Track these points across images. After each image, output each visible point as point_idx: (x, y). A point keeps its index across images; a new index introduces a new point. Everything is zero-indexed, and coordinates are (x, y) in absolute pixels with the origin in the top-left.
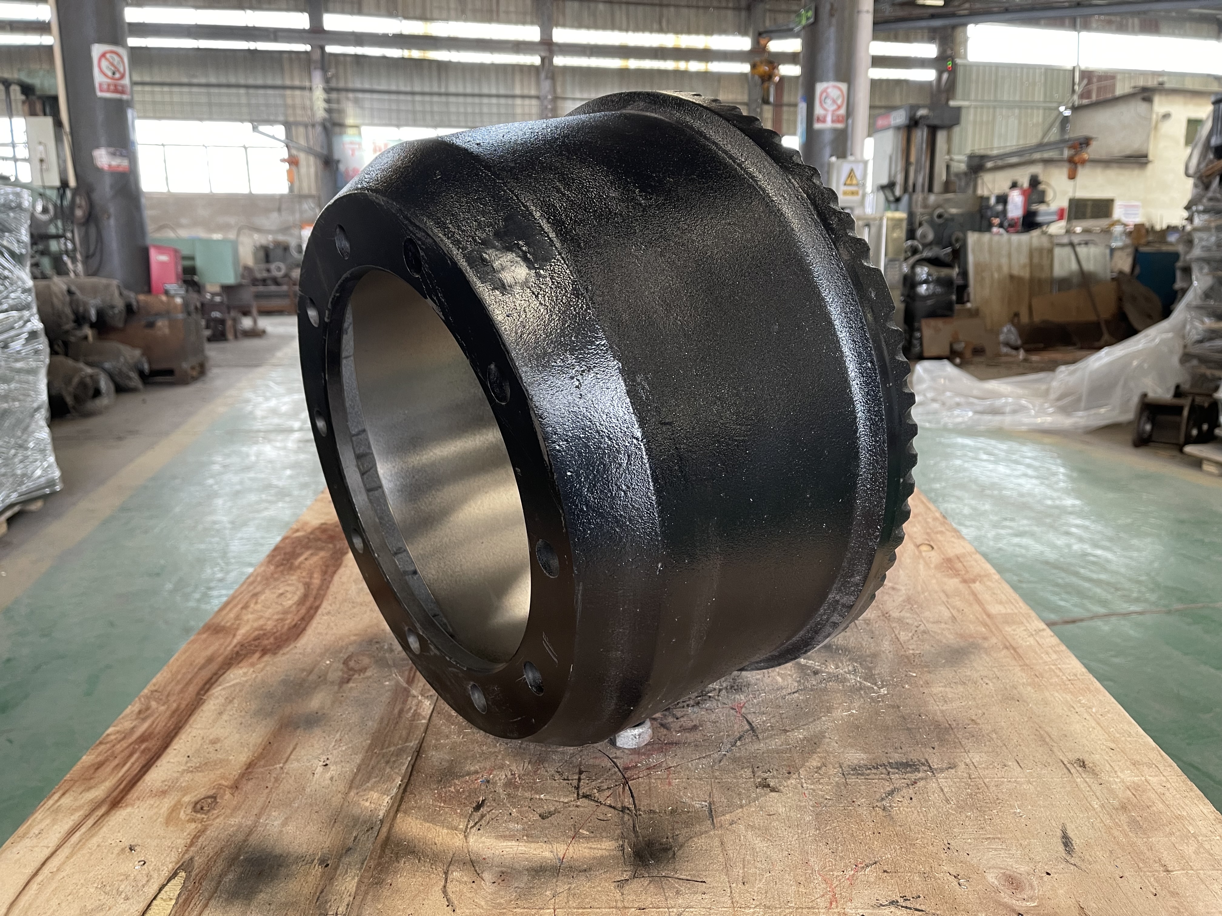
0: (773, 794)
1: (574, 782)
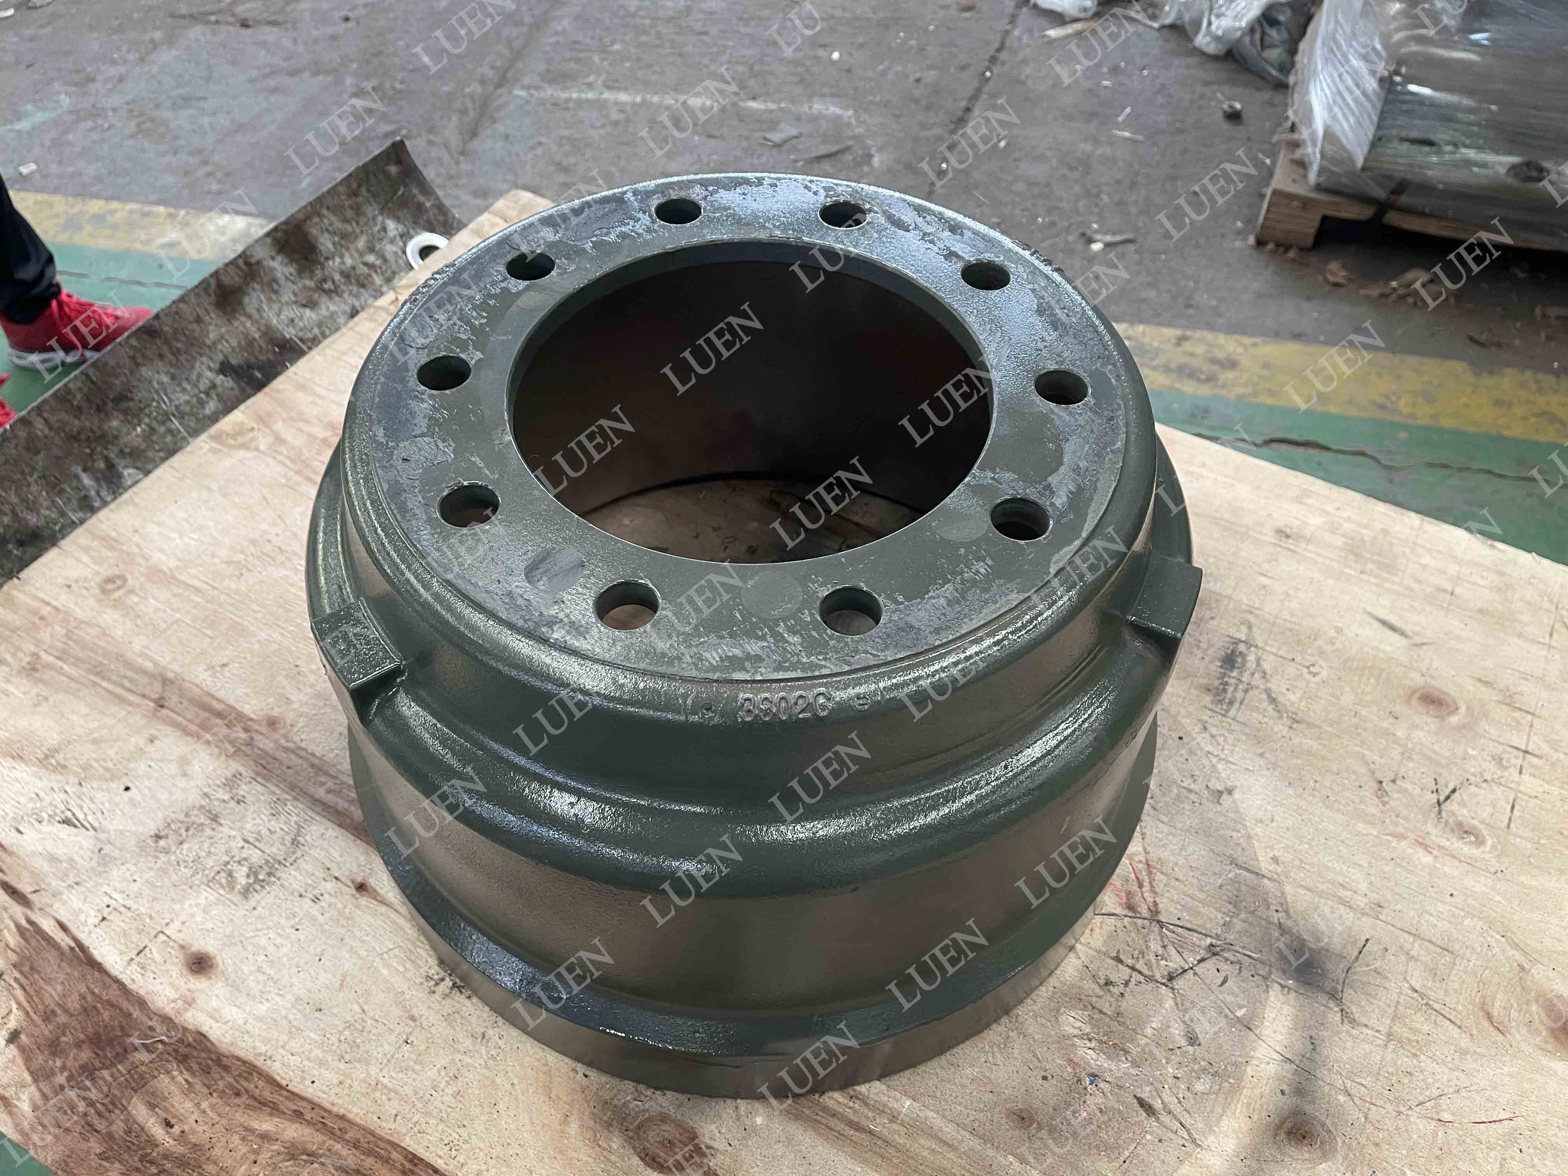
1: (1136, 977)
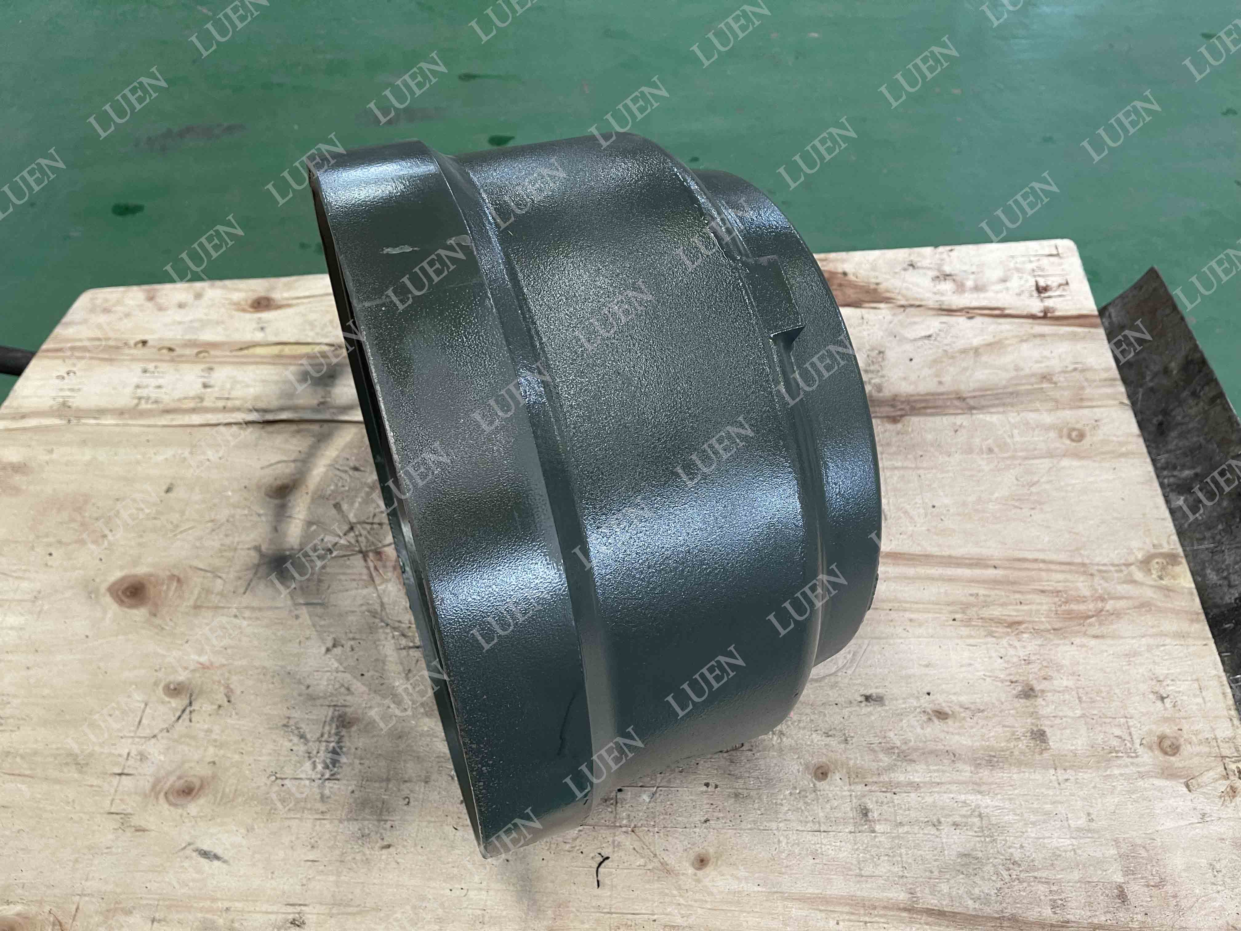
0: (323, 649)
1: (370, 520)
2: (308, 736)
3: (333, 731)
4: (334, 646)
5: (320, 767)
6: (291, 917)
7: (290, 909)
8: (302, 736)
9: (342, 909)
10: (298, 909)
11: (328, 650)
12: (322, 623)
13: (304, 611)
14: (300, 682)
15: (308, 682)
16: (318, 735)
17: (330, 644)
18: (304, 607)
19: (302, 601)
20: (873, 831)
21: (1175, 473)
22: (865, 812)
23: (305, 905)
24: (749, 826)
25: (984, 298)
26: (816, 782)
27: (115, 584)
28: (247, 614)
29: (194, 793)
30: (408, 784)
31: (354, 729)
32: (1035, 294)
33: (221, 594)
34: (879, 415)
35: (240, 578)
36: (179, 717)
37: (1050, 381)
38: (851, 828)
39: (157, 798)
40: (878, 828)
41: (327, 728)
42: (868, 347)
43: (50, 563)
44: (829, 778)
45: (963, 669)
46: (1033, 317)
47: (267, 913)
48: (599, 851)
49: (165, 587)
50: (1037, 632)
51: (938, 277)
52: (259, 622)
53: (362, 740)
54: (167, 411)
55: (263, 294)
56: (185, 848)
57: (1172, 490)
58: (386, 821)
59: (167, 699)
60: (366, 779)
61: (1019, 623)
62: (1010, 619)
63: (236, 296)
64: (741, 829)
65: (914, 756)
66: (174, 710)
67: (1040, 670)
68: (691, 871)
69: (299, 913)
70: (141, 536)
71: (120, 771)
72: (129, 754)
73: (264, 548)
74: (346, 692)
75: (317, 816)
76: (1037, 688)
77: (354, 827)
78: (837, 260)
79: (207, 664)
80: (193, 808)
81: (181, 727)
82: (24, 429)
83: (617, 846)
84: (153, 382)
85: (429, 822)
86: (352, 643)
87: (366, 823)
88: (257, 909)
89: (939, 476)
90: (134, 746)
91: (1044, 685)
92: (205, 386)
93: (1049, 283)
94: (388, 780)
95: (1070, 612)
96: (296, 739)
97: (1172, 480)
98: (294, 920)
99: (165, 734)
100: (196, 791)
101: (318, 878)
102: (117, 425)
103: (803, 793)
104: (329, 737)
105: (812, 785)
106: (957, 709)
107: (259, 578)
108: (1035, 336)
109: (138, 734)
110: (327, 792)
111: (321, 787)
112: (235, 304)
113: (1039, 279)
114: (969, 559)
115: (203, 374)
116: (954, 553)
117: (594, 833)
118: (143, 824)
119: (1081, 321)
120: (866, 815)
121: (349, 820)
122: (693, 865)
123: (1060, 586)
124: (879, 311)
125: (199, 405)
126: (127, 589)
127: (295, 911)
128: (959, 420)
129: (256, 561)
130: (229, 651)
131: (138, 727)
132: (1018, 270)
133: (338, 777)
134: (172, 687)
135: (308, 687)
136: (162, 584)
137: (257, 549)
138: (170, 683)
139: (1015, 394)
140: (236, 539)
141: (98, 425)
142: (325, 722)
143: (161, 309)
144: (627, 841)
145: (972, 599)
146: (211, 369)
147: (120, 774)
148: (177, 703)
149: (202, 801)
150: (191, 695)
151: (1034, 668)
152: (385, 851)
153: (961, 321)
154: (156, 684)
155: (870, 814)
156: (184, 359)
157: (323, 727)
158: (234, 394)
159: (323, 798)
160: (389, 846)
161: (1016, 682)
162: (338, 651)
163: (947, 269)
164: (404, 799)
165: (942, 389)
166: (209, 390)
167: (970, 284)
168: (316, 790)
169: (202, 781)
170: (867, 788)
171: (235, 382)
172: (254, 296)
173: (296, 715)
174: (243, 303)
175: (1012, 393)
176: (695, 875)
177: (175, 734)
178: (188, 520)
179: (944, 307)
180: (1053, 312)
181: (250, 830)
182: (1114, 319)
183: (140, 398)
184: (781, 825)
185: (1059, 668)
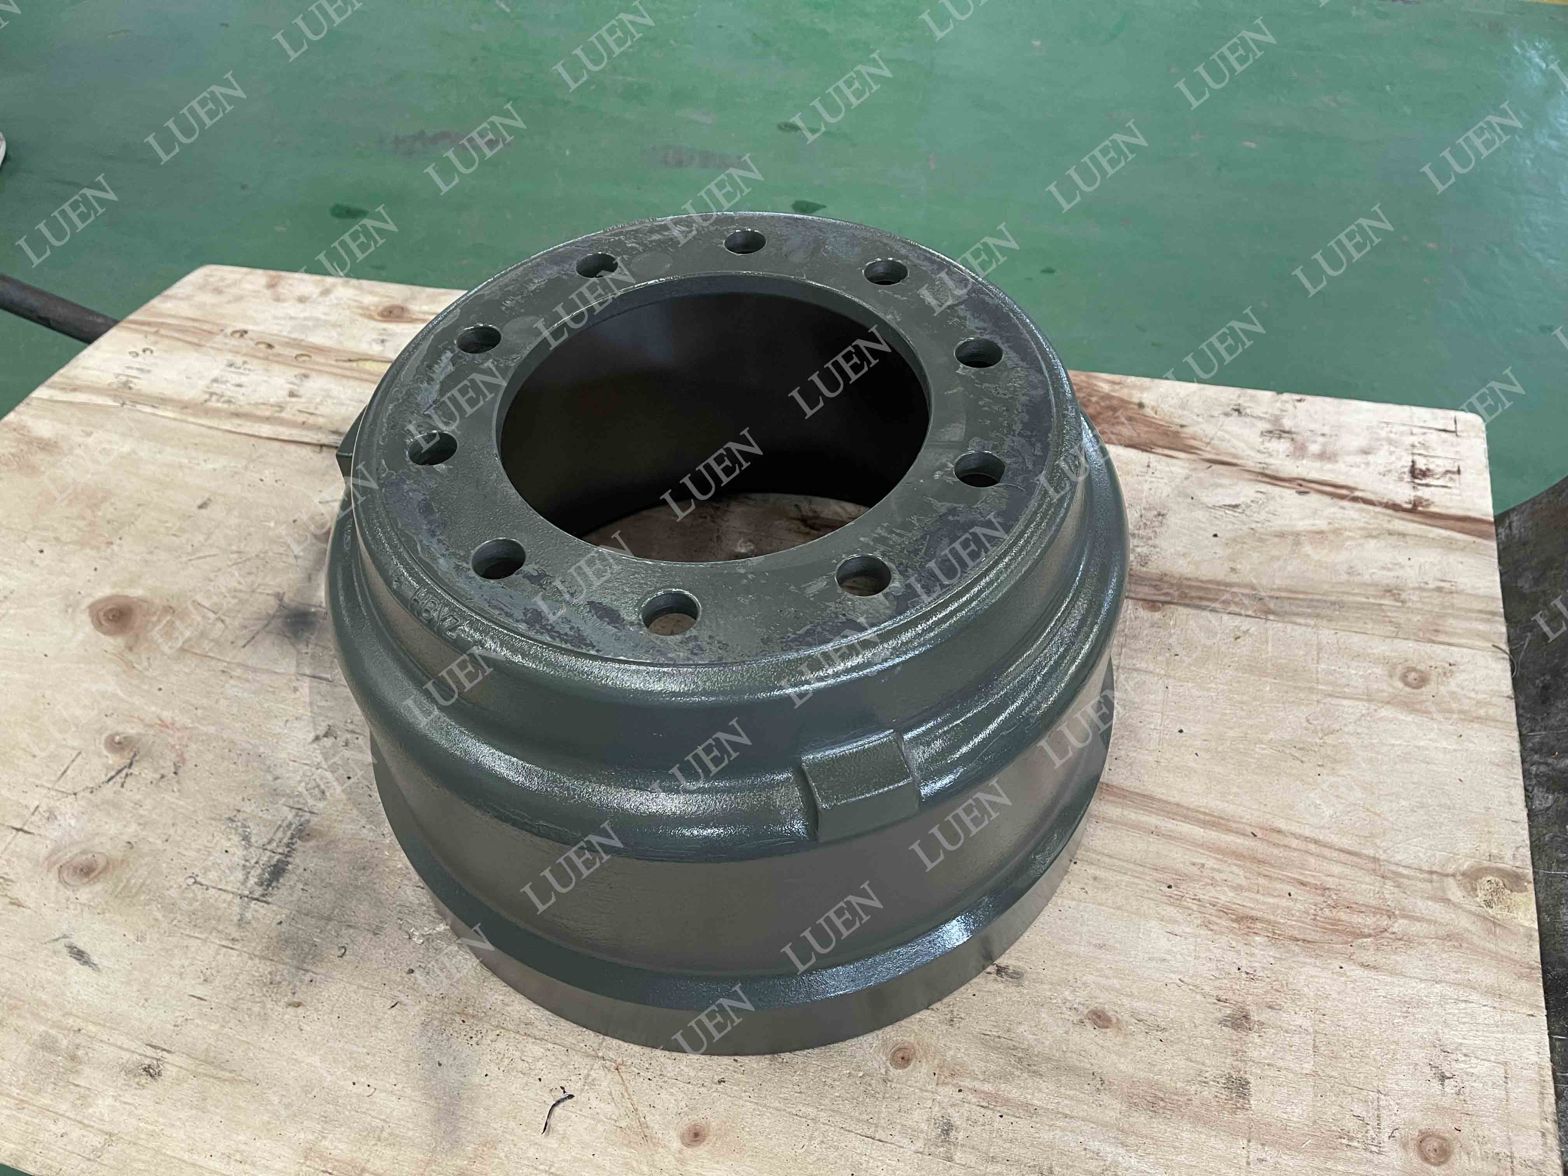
2: (253, 840)
3: (285, 840)
4: (326, 735)
5: (252, 881)
6: (147, 1062)
7: (150, 1052)
8: (246, 838)
9: (212, 1070)
10: (160, 1053)
11: (317, 738)
12: (323, 703)
13: (305, 686)
14: (268, 770)
15: (278, 772)
16: (266, 840)
17: (321, 731)
18: (307, 680)
19: (308, 672)
20: (950, 1159)
21: (1550, 761)
22: (947, 1129)
23: (169, 1052)
24: (777, 1104)
25: (1332, 471)
26: (891, 1068)
27: (100, 601)
28: (238, 672)
29: (93, 875)
30: (351, 931)
31: (312, 843)
32: (1407, 477)
33: (216, 642)
34: (1133, 595)
35: (246, 627)
36: (112, 778)
37: (1396, 597)
38: (919, 1144)
39: (49, 871)
40: (958, 1156)
41: (280, 834)
42: (1144, 504)
43: (37, 562)
44: (910, 1067)
45: (1153, 964)
46: (1395, 507)
47: (121, 1048)
48: (563, 1084)
49: (155, 619)
50: (1275, 936)
51: (1270, 432)
52: (247, 685)
53: (315, 860)
54: (237, 415)
55: (399, 302)
56: (57, 940)
57: (1539, 784)
58: (307, 971)
59: (105, 753)
60: (301, 913)
61: (1254, 919)
62: (1241, 910)
63: (368, 300)
64: (765, 1106)
65: (1043, 1069)
66: (108, 768)
67: (1267, 992)
68: (676, 1144)
69: (158, 1060)
70: (151, 553)
71: (19, 826)
72: (37, 807)
73: (286, 599)
74: (319, 796)
75: (224, 943)
76: (1255, 1017)
77: (265, 968)
78: (1134, 387)
79: (169, 721)
80: (85, 894)
81: (108, 791)
82: (71, 403)
83: (589, 1083)
84: (235, 379)
85: (360, 986)
86: (349, 736)
87: (280, 967)
88: (112, 1040)
89: (1195, 692)
90: (45, 800)
91: (1266, 1016)
92: (292, 394)
93: (1431, 467)
94: (329, 919)
95: (1335, 922)
96: (236, 839)
97: (1543, 769)
98: (149, 1066)
99: (87, 794)
100: (96, 872)
101: (198, 1021)
102: (175, 419)
103: (868, 1078)
104: (278, 846)
105: (883, 1071)
106: (1126, 1017)
107: (269, 632)
108: (1390, 533)
109: (56, 787)
110: (249, 915)
111: (245, 908)
112: (363, 308)
113: (1416, 458)
114: (1205, 814)
115: (294, 380)
116: (1185, 801)
117: (564, 1059)
118: (21, 897)
119: (1467, 525)
120: (946, 1132)
121: (263, 958)
122: (682, 1137)
123: (1330, 882)
124: (1175, 461)
125: (277, 415)
126: (111, 610)
127: (154, 1055)
128: (1246, 624)
129: (271, 612)
130: (199, 712)
131: (59, 779)
132: (1390, 442)
133: (270, 900)
134: (117, 738)
135: (276, 778)
136: (155, 613)
137: (279, 597)
138: (117, 734)
139: (1340, 605)
140: (259, 581)
141: (154, 414)
142: (280, 826)
143: (278, 299)
144: (606, 1080)
145: (1195, 870)
146: (306, 376)
147: (18, 830)
148: (114, 760)
149: (98, 887)
150: (135, 755)
151: (1259, 988)
152: (291, 1010)
153: (1289, 495)
154: (100, 732)
155: (953, 1133)
156: (280, 359)
157: (275, 833)
158: (322, 410)
159: (242, 922)
160: (298, 1005)
161: (1226, 1001)
162: (328, 742)
163: (1287, 424)
164: (340, 948)
165: (1234, 578)
166: (294, 399)
167: (1314, 448)
168: (236, 909)
169: (108, 863)
170: (961, 1095)
171: (328, 395)
172: (387, 302)
173: (248, 810)
174: (372, 308)
175: (1333, 603)
176: (680, 1152)
177: (98, 798)
178: (212, 546)
179: (1267, 472)
180: (1428, 506)
181: (140, 938)
182: (1515, 531)
183: (212, 394)
184: (822, 1114)
185: (1297, 996)
